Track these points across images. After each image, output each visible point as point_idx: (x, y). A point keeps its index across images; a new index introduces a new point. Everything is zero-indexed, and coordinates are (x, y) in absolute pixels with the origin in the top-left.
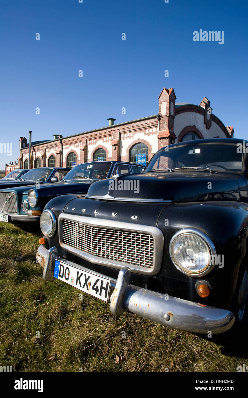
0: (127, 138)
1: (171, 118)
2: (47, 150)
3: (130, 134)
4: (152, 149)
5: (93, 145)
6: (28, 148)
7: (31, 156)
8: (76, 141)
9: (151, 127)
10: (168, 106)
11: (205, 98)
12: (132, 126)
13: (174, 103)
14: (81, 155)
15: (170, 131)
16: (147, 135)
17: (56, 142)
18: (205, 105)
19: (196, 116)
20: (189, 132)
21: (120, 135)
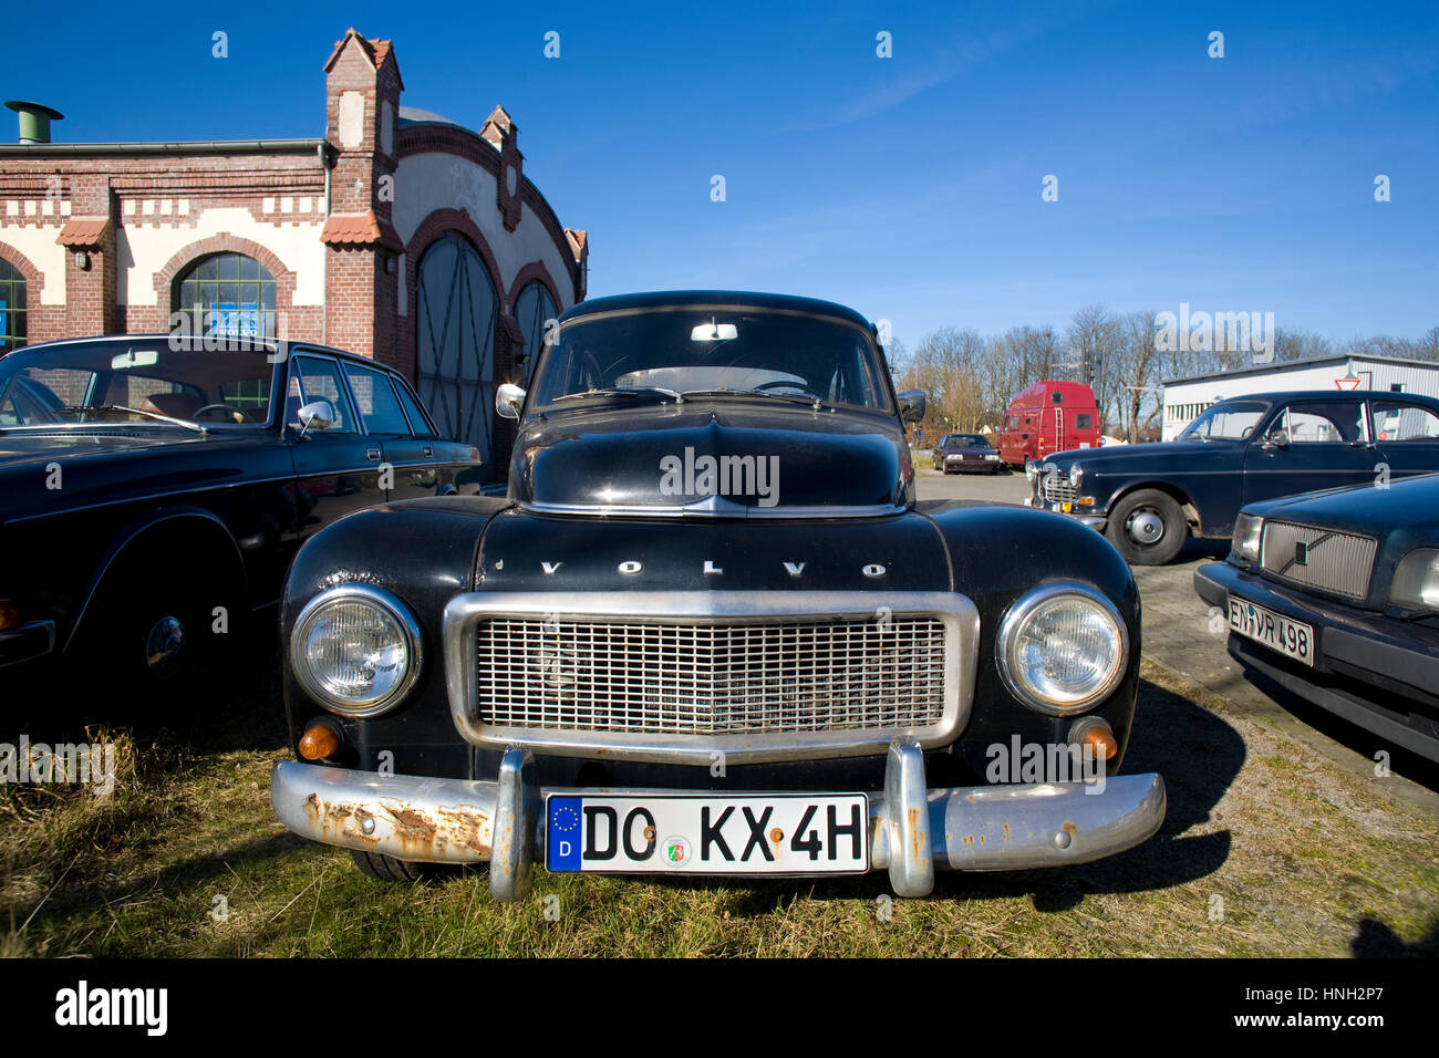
1: (383, 163)
4: (294, 288)
9: (290, 189)
10: (372, 113)
11: (500, 110)
12: (182, 169)
13: (395, 105)
15: (382, 219)
16: (266, 220)
18: (501, 136)
19: (471, 172)
20: (445, 231)
21: (116, 201)
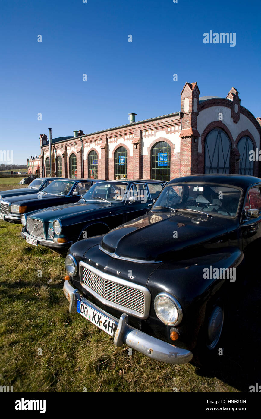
0: (148, 136)
1: (194, 115)
2: (67, 148)
3: (152, 132)
4: (174, 148)
5: (113, 143)
6: (49, 146)
7: (51, 154)
8: (97, 139)
9: (173, 125)
10: (191, 102)
11: (233, 88)
12: (153, 124)
13: (198, 98)
14: (102, 154)
15: (193, 129)
16: (169, 133)
17: (76, 140)
18: (233, 96)
19: (223, 110)
20: (214, 128)
21: (141, 133)
